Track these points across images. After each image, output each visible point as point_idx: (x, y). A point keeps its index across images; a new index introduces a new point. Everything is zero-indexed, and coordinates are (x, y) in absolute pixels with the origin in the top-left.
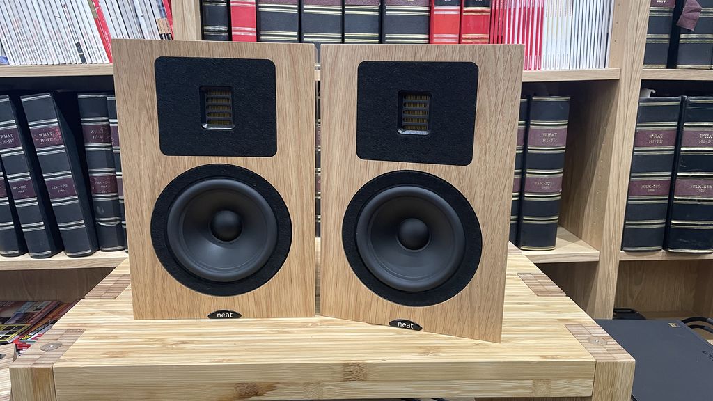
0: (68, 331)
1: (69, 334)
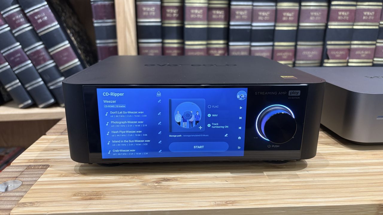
0: (29, 167)
1: (30, 171)
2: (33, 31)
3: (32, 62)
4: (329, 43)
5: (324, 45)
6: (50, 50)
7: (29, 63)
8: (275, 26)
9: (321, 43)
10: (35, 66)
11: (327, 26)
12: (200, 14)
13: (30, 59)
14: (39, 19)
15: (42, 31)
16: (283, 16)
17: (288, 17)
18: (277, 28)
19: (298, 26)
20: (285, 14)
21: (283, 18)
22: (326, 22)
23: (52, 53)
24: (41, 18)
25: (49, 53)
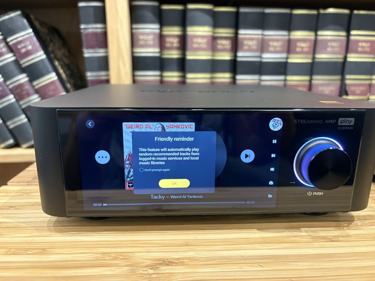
2: (16, 62)
3: (15, 97)
4: (348, 77)
5: (343, 80)
6: (35, 83)
7: (11, 98)
8: (287, 58)
9: (338, 77)
10: (18, 101)
11: (345, 58)
12: (204, 44)
13: (12, 93)
14: (22, 48)
15: (26, 62)
16: (296, 46)
17: (302, 48)
18: (290, 61)
19: (314, 58)
20: (299, 44)
21: (297, 49)
22: (344, 53)
23: (36, 87)
24: (25, 47)
25: (33, 87)
